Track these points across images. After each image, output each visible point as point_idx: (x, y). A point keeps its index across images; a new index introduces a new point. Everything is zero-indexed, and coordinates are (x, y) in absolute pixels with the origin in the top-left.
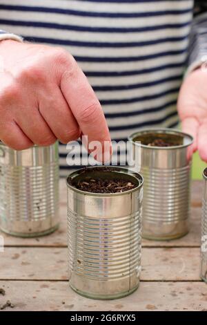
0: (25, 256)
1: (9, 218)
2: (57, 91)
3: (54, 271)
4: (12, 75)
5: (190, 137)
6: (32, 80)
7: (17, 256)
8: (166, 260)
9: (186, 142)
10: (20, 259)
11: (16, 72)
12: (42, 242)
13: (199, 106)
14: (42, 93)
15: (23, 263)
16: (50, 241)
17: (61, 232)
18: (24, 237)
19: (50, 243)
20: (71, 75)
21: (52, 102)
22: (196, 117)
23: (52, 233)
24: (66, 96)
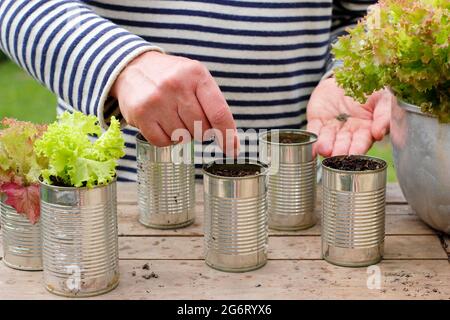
0: (165, 243)
1: (149, 211)
2: (194, 98)
3: (191, 253)
4: (155, 84)
5: (316, 136)
6: (173, 88)
7: (157, 243)
8: (292, 245)
9: (312, 140)
10: (160, 245)
11: (159, 81)
12: (179, 232)
13: (325, 109)
14: (180, 99)
15: (164, 248)
16: (187, 231)
17: (196, 226)
18: (163, 229)
19: (187, 233)
20: (205, 84)
21: (188, 107)
22: (320, 119)
23: (188, 225)
24: (201, 101)
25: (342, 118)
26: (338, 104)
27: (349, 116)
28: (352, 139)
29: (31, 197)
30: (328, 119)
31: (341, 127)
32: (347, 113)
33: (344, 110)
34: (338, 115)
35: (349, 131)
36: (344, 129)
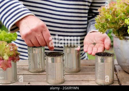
25: (95, 44)
26: (93, 40)
27: (96, 43)
28: (98, 49)
29: (5, 63)
30: (90, 44)
31: (94, 46)
32: (96, 42)
33: (95, 42)
34: (93, 43)
35: (97, 47)
36: (95, 47)
